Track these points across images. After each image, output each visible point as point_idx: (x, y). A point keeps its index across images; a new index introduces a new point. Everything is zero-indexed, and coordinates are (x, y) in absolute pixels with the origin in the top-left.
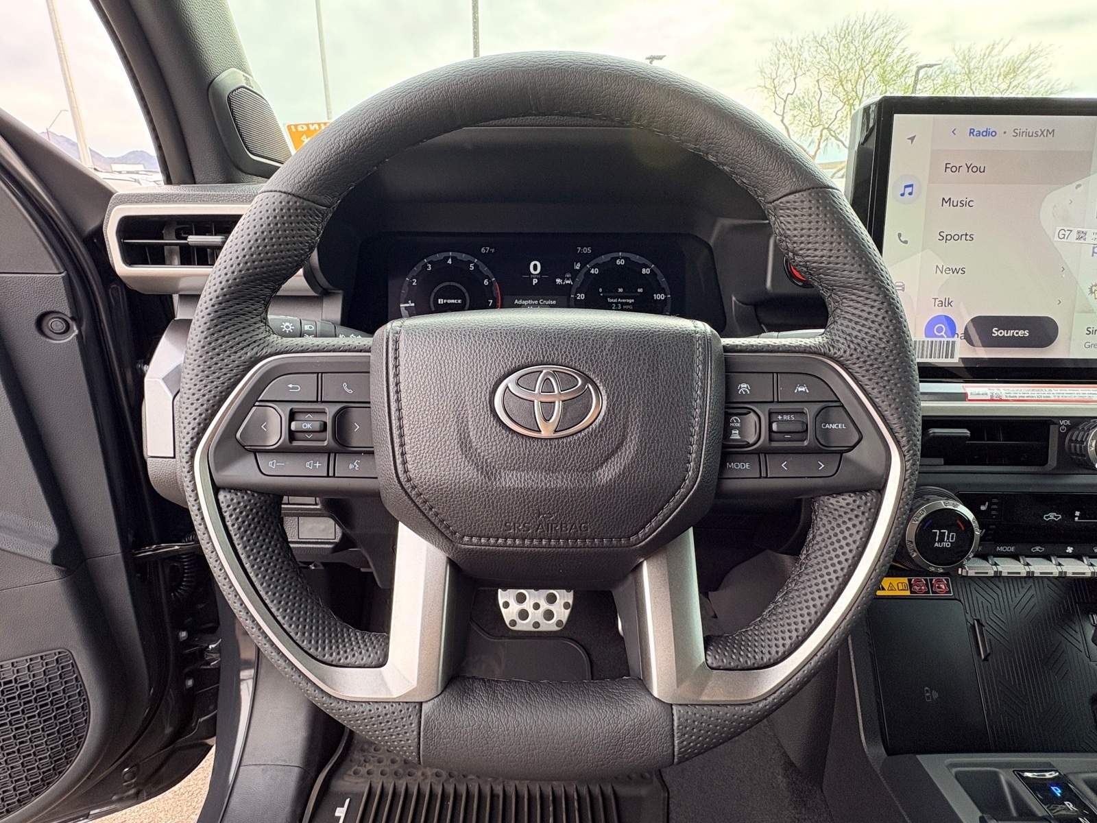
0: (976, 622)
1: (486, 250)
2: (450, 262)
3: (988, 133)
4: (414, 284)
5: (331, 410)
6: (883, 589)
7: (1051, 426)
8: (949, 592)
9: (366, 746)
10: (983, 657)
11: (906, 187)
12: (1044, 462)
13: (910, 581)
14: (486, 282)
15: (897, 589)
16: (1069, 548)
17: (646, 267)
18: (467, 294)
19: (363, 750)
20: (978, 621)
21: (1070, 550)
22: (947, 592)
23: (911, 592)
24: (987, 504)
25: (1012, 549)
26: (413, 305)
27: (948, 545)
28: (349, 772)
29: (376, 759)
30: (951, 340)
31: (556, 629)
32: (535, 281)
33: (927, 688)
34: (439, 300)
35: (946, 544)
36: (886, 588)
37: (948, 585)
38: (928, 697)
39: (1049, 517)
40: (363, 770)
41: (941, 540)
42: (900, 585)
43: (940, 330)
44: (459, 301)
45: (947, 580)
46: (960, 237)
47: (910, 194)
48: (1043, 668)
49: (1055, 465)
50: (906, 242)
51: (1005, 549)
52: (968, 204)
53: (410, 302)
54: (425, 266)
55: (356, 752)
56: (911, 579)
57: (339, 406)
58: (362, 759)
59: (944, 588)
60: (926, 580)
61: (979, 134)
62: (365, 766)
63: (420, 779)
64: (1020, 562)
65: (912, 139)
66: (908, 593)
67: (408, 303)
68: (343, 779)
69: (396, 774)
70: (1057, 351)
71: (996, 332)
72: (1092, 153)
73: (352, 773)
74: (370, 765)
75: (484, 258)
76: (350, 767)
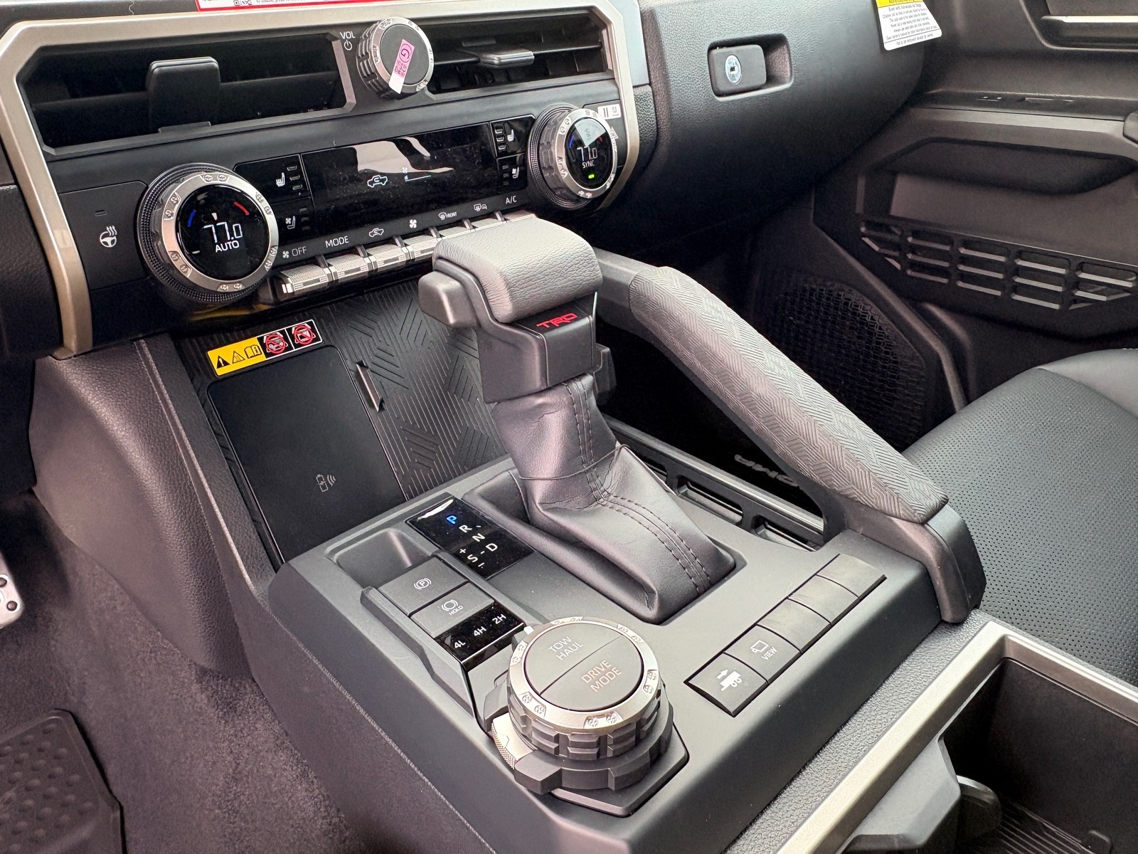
0: (357, 365)
6: (226, 364)
7: (333, 43)
8: (317, 339)
10: (378, 409)
12: (342, 102)
13: (261, 340)
15: (246, 357)
16: (411, 221)
20: (361, 364)
21: (413, 224)
22: (314, 340)
23: (267, 355)
24: (283, 175)
27: (235, 244)
33: (319, 476)
35: (233, 244)
36: (229, 361)
37: (313, 329)
38: (324, 487)
39: (373, 182)
42: (249, 350)
45: (310, 324)
48: (453, 397)
49: (355, 102)
51: (336, 242)
56: (263, 337)
59: (309, 335)
60: (283, 332)
64: (359, 255)
66: (262, 358)
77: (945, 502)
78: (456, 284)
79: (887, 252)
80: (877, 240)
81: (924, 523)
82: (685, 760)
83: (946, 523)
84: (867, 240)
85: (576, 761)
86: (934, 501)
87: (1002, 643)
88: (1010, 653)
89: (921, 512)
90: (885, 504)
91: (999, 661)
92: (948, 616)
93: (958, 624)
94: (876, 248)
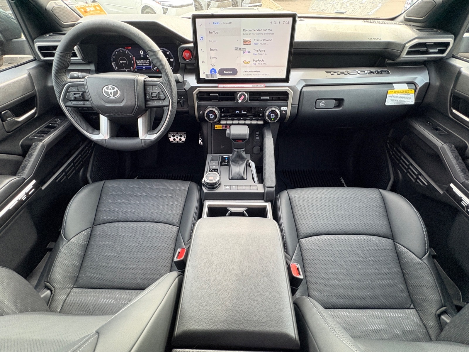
2: (121, 51)
3: (218, 23)
4: (114, 57)
5: (81, 93)
11: (201, 37)
14: (131, 57)
17: (168, 52)
18: (127, 60)
25: (231, 118)
26: (115, 63)
30: (215, 74)
31: (182, 143)
32: (142, 56)
41: (211, 116)
43: (213, 72)
44: (125, 62)
46: (215, 50)
47: (202, 39)
50: (203, 51)
52: (215, 42)
54: (115, 52)
57: (82, 92)
61: (216, 24)
65: (201, 25)
70: (237, 76)
71: (225, 72)
72: (241, 28)
75: (129, 50)
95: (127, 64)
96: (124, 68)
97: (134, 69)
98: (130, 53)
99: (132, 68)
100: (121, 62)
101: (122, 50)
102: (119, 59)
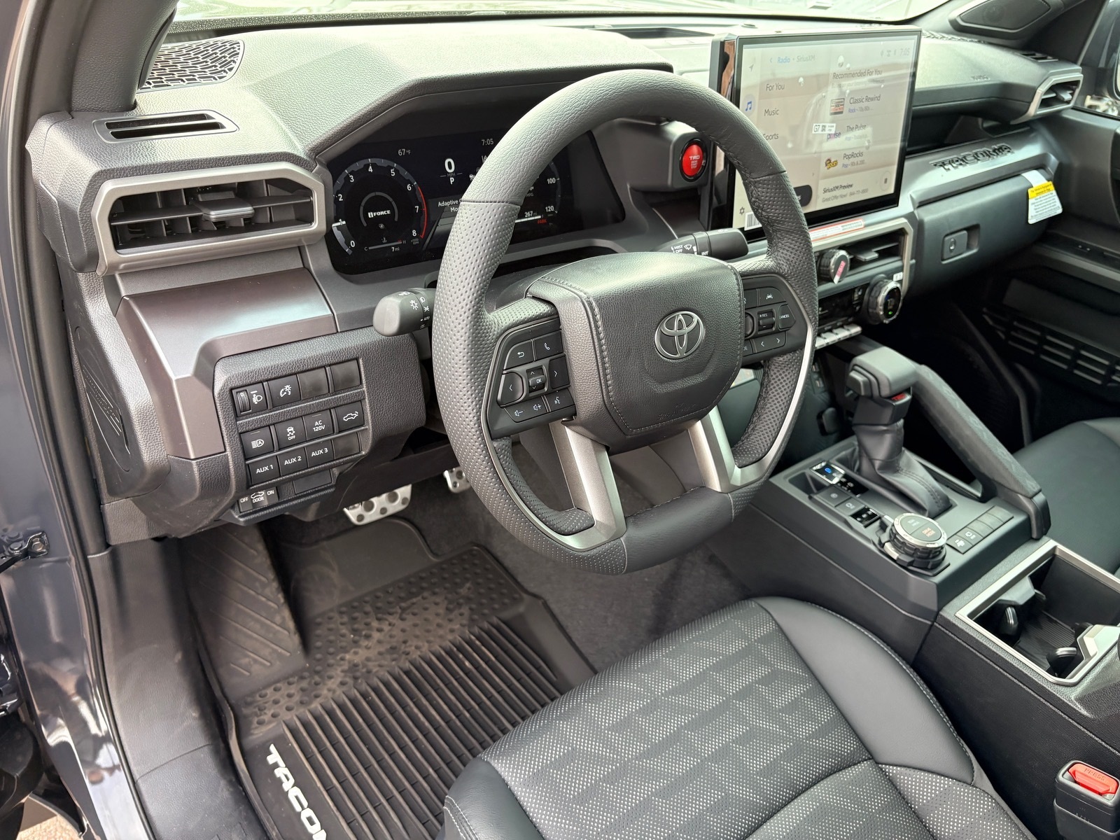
1: (403, 152)
2: (371, 170)
4: (340, 200)
5: (546, 364)
9: (249, 699)
11: (749, 103)
14: (409, 188)
18: (393, 203)
19: (248, 704)
26: (344, 222)
28: (253, 726)
29: (271, 703)
32: (452, 180)
34: (369, 214)
40: (266, 717)
44: (388, 212)
46: (772, 135)
47: (750, 108)
52: (776, 113)
53: (340, 220)
54: (347, 178)
55: (243, 709)
57: (549, 359)
58: (257, 710)
62: (265, 714)
63: (330, 695)
65: (751, 68)
67: (339, 222)
68: (252, 734)
69: (302, 703)
70: (811, 207)
73: (257, 725)
74: (269, 710)
75: (401, 161)
76: (251, 723)
77: (1040, 491)
78: (865, 379)
79: (998, 327)
80: (991, 317)
81: (1031, 498)
82: (949, 565)
83: (1039, 499)
84: (986, 318)
85: (919, 557)
86: (1036, 490)
87: (1055, 548)
88: (1057, 553)
89: (1031, 494)
90: (1016, 488)
91: (1052, 555)
92: (1035, 536)
93: (1038, 539)
94: (991, 323)
95: (396, 219)
96: (385, 241)
97: (422, 236)
98: (405, 174)
99: (414, 233)
100: (371, 215)
101: (374, 166)
102: (363, 204)
